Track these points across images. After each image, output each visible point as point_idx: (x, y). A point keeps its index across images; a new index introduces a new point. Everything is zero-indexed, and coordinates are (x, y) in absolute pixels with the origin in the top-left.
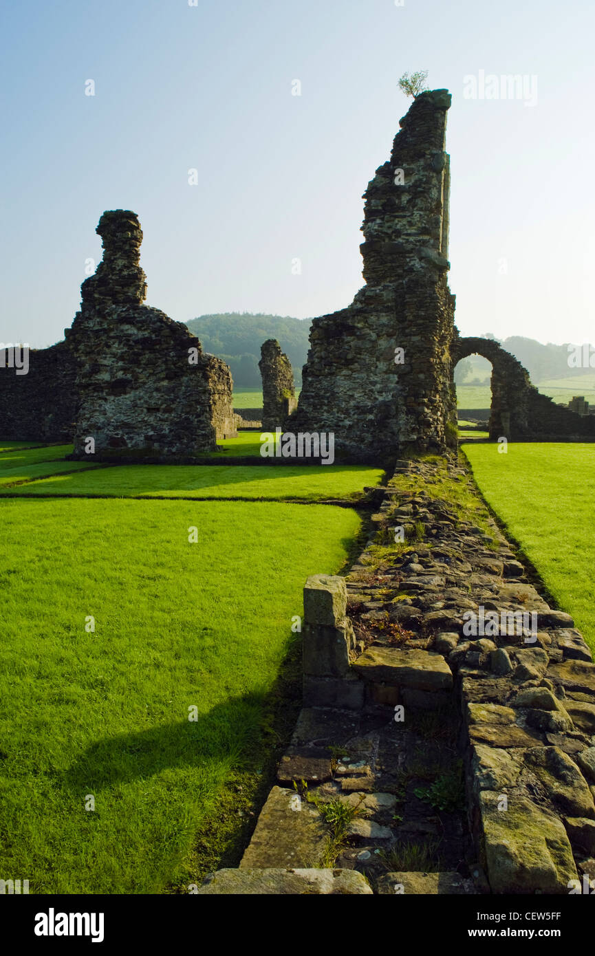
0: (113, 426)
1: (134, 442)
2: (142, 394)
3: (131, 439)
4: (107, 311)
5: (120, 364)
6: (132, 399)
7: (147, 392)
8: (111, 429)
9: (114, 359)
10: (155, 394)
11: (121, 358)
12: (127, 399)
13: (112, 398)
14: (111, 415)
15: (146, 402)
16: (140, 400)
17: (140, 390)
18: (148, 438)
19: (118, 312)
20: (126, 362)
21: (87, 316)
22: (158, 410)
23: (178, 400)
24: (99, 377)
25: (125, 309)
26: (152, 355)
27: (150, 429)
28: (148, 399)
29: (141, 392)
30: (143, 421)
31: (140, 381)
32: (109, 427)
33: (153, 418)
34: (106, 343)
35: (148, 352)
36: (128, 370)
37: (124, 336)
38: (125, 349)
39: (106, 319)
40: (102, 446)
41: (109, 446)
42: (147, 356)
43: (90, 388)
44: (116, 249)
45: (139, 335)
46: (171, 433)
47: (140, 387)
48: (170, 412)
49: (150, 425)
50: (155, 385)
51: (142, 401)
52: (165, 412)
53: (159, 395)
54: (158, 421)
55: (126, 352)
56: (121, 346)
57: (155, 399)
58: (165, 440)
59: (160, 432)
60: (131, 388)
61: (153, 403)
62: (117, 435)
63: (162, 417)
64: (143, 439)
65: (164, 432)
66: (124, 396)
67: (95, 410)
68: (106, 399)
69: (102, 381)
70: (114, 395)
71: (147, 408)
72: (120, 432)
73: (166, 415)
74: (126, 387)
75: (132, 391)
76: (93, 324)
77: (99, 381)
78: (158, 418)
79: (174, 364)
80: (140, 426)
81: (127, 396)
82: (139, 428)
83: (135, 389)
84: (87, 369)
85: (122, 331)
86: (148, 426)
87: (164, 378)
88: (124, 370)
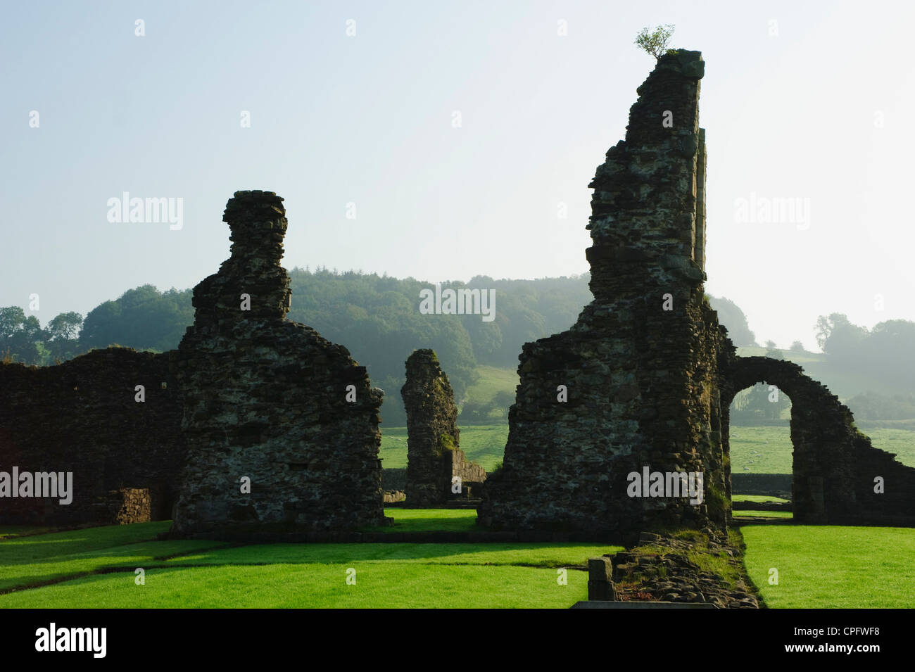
0: (238, 489)
1: (268, 511)
2: (282, 444)
3: (264, 508)
4: (234, 327)
5: (253, 401)
6: (268, 451)
7: (290, 441)
8: (236, 493)
9: (243, 395)
10: (302, 444)
11: (255, 393)
12: (261, 451)
13: (239, 449)
15: (289, 455)
16: (279, 452)
17: (281, 438)
18: (289, 507)
19: (253, 330)
20: (262, 399)
21: (206, 333)
22: (305, 466)
23: (335, 453)
24: (220, 419)
25: (261, 326)
26: (302, 390)
27: (293, 494)
28: (291, 451)
29: (281, 441)
30: (282, 483)
31: (282, 425)
32: (232, 491)
33: (297, 477)
34: (233, 372)
35: (296, 385)
36: (263, 410)
37: (259, 363)
38: (261, 381)
39: (233, 338)
40: (221, 519)
41: (231, 519)
42: (294, 390)
43: (206, 434)
44: (251, 243)
45: (281, 361)
46: (325, 500)
47: (282, 433)
48: (323, 470)
49: (293, 488)
50: (304, 431)
51: (283, 454)
52: (315, 469)
53: (309, 446)
54: (305, 483)
55: (262, 385)
56: (255, 376)
57: (302, 451)
58: (315, 509)
59: (307, 499)
60: (268, 435)
61: (298, 457)
62: (243, 502)
63: (310, 476)
64: (281, 508)
65: (313, 497)
66: (256, 446)
67: (212, 467)
68: (229, 451)
69: (224, 424)
70: (242, 445)
71: (289, 464)
72: (248, 498)
73: (317, 474)
74: (260, 434)
75: (269, 440)
76: (213, 345)
77: (221, 425)
78: (305, 479)
79: (331, 403)
80: (277, 489)
81: (261, 446)
82: (276, 492)
83: (273, 437)
84: (202, 407)
85: (257, 356)
86: (289, 490)
87: (317, 422)
88: (257, 409)
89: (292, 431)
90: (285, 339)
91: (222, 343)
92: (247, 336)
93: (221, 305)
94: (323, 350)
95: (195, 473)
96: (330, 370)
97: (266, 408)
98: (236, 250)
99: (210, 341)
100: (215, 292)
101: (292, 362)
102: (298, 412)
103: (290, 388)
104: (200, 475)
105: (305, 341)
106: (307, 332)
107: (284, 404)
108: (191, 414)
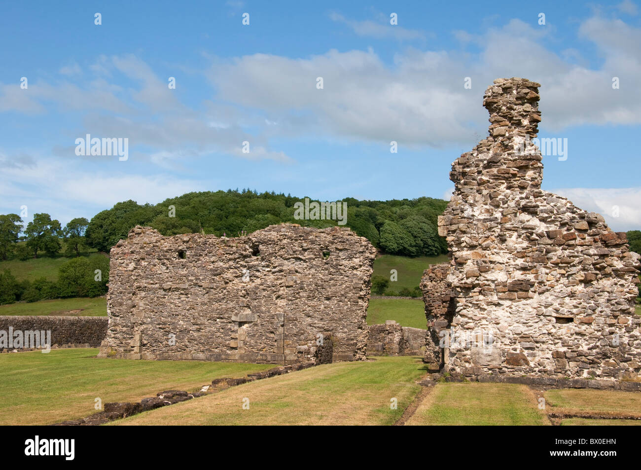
0: (510, 339)
1: (537, 359)
2: (549, 300)
3: (534, 355)
4: (500, 197)
5: (520, 262)
6: (536, 305)
7: (557, 297)
8: (507, 342)
9: (509, 256)
10: (567, 300)
11: (522, 255)
12: (529, 306)
13: (507, 303)
14: (506, 324)
15: (557, 311)
16: (546, 307)
17: (547, 294)
18: (557, 356)
19: (516, 199)
20: (528, 259)
21: (472, 202)
22: (570, 320)
23: (599, 309)
24: (489, 276)
25: (524, 196)
26: (567, 252)
27: (560, 345)
28: (558, 306)
29: (548, 297)
30: (549, 334)
31: (548, 283)
32: (503, 340)
33: (564, 330)
34: (499, 235)
35: (561, 248)
36: (530, 270)
37: (523, 228)
38: (525, 244)
39: (498, 206)
40: (495, 364)
41: (505, 364)
42: (559, 253)
43: (477, 289)
44: (512, 124)
45: (542, 228)
46: (594, 351)
47: (548, 290)
48: (589, 324)
49: (560, 339)
50: (569, 289)
51: (550, 309)
52: (582, 323)
53: (575, 302)
54: (572, 335)
55: (528, 248)
56: (520, 240)
57: (568, 307)
58: (584, 359)
59: (575, 349)
60: (535, 292)
61: (565, 312)
62: (515, 350)
63: (577, 329)
64: (550, 356)
65: (580, 348)
66: (524, 301)
67: (484, 318)
68: (498, 305)
69: (493, 281)
70: (511, 300)
71: (556, 318)
72: (518, 346)
73: (584, 327)
74: (527, 291)
75: (536, 296)
76: (479, 212)
77: (490, 282)
78: (572, 332)
79: (594, 264)
80: (544, 339)
81: (529, 301)
82: (543, 343)
83: (540, 294)
84: (470, 266)
85: (521, 222)
86: (557, 341)
87: (581, 281)
88: (524, 269)
89: (558, 288)
90: (545, 208)
91: (487, 211)
92: (512, 204)
93: (485, 178)
94: (582, 217)
95: (467, 323)
96: (589, 235)
97: (532, 268)
98: (499, 130)
99: (475, 209)
100: (477, 166)
101: (553, 228)
102: (563, 271)
103: (555, 251)
104: (472, 325)
105: (564, 209)
106: (564, 201)
107: (549, 265)
108: (461, 272)
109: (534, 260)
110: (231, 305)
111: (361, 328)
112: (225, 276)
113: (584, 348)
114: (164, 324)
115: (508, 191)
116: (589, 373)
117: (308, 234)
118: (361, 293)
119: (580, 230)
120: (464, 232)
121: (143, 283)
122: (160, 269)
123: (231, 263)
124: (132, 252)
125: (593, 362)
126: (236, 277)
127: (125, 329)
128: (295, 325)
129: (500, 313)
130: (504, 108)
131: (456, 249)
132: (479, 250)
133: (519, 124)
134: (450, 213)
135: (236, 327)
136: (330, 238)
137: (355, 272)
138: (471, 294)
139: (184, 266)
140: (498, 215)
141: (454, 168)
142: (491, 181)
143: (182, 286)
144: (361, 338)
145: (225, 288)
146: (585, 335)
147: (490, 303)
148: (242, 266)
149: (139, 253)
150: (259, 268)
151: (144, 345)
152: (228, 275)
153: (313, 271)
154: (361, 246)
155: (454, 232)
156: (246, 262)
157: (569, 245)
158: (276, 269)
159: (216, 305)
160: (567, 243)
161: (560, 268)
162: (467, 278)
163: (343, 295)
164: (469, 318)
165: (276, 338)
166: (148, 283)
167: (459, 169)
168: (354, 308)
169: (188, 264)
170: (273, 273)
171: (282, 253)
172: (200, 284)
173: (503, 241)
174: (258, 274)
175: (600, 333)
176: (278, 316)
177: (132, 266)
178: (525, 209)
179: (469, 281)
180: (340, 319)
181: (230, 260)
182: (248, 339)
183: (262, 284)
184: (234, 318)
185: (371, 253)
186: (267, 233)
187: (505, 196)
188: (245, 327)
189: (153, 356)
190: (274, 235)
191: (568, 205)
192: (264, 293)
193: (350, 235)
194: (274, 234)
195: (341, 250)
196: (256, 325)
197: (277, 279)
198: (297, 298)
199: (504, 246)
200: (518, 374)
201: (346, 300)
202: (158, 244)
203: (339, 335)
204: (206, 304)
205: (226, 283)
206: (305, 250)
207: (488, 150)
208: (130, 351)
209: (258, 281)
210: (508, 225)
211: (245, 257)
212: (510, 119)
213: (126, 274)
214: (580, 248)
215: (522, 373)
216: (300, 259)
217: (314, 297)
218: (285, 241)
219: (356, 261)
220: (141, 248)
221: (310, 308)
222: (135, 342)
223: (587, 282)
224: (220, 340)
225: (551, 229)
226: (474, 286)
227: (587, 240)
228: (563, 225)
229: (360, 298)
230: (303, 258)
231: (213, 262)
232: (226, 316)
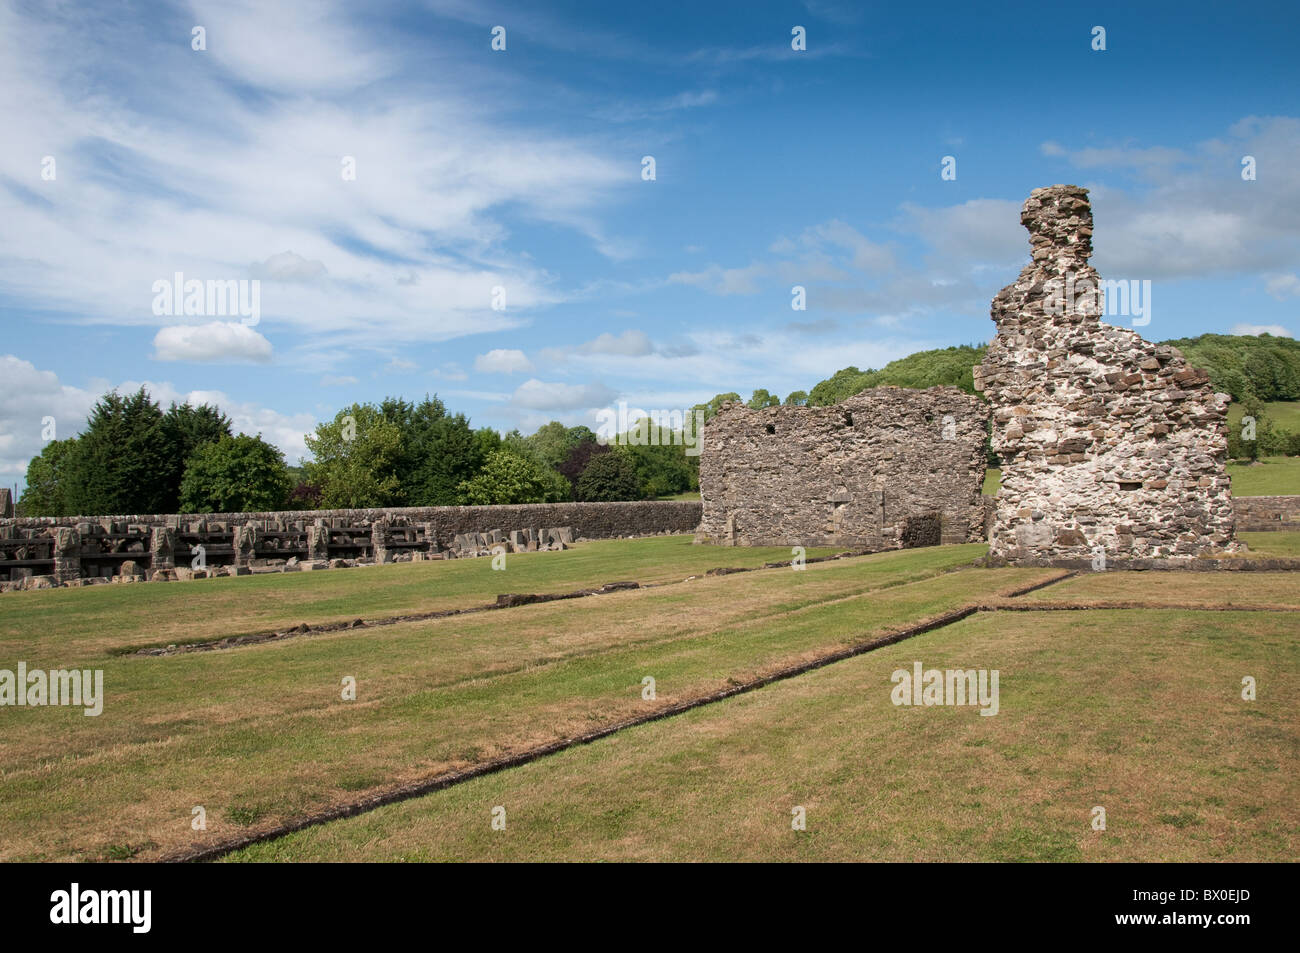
0: (1062, 512)
1: (1097, 536)
2: (1111, 461)
3: (1093, 532)
4: (1046, 336)
5: (1073, 416)
6: (1094, 469)
7: (1121, 458)
8: (1060, 516)
9: (1060, 409)
10: (1134, 460)
11: (1075, 407)
12: (1085, 471)
13: (1059, 468)
14: (1058, 495)
15: (1120, 475)
16: (1107, 471)
17: (1108, 455)
18: (1123, 531)
19: (1065, 338)
20: (1083, 412)
21: (1012, 345)
22: (1138, 485)
23: (1175, 469)
24: (1035, 436)
25: (1074, 332)
26: (1130, 400)
27: (1126, 517)
28: (1122, 469)
29: (1109, 458)
30: (1112, 504)
31: (1108, 440)
32: (1055, 514)
33: (1130, 498)
34: (1046, 385)
35: (1123, 394)
36: (1085, 425)
37: (1076, 373)
38: (1080, 393)
39: (1043, 348)
40: (1045, 544)
41: (1056, 544)
42: (1121, 401)
43: (1020, 454)
44: (1056, 243)
45: (1101, 370)
46: (1167, 522)
47: (1109, 450)
48: (1162, 489)
49: (1126, 510)
50: (1135, 446)
51: (1112, 473)
52: (1152, 488)
53: (1142, 463)
54: (1141, 504)
55: (1082, 397)
56: (1072, 388)
57: (1135, 468)
58: (1155, 533)
59: (1144, 522)
60: (1093, 452)
61: (1131, 476)
62: (1069, 526)
63: (1146, 497)
64: (1113, 532)
65: (1151, 520)
66: (1080, 465)
67: (1030, 489)
68: (1048, 471)
69: (1041, 443)
70: (1063, 464)
71: (1120, 484)
72: (1074, 521)
73: (1155, 494)
74: (1083, 452)
75: (1094, 458)
76: (1021, 358)
77: (1037, 444)
78: (1141, 500)
79: (1167, 413)
80: (1107, 511)
81: (1085, 465)
82: (1106, 515)
83: (1099, 454)
84: (1014, 425)
85: (1073, 366)
86: (1122, 513)
87: (1151, 436)
88: (1078, 424)
89: (1121, 446)
90: (1103, 345)
91: (1031, 355)
92: (1060, 344)
93: (1026, 314)
94: (1151, 353)
95: (1011, 496)
96: (1160, 376)
97: (1088, 423)
98: (1042, 252)
99: (1017, 353)
100: (1018, 300)
101: (1114, 370)
102: (1127, 425)
103: (1115, 399)
104: (1017, 498)
105: (1128, 345)
106: (1128, 335)
107: (1110, 417)
108: (1003, 433)
109: (1092, 413)
110: (826, 483)
111: (974, 504)
112: (818, 451)
113: (1156, 519)
114: (757, 507)
115: (1056, 328)
116: (1161, 551)
117: (907, 396)
118: (972, 463)
119: (1147, 370)
120: (1003, 384)
121: (733, 463)
122: (750, 447)
123: (824, 436)
124: (720, 431)
125: (1165, 537)
126: (831, 451)
127: (717, 514)
128: (898, 504)
129: (1050, 481)
130: (1044, 224)
131: (996, 406)
132: (1024, 405)
133: (1064, 242)
134: (988, 361)
135: (832, 509)
136: (932, 399)
137: (963, 438)
138: (1015, 460)
139: (773, 442)
140: (1044, 359)
141: (994, 307)
142: (1035, 317)
143: (772, 465)
144: (974, 516)
145: (818, 465)
146: (1157, 503)
147: (1038, 470)
148: (835, 438)
149: (727, 431)
150: (854, 440)
151: (739, 531)
152: (821, 450)
153: (915, 439)
154: (969, 406)
155: (991, 384)
156: (841, 434)
157: (1132, 391)
158: (872, 441)
159: (809, 485)
160: (1131, 387)
161: (1123, 420)
162: (1009, 441)
163: (950, 466)
164: (1015, 490)
165: (875, 519)
166: (738, 463)
167: (999, 305)
168: (964, 481)
169: (778, 440)
170: (870, 444)
171: (878, 420)
172: (791, 461)
173: (1051, 391)
174: (853, 447)
175: (1176, 500)
176: (877, 493)
177: (720, 445)
178: (1077, 349)
179: (1010, 444)
180: (949, 495)
181: (823, 432)
182: (844, 521)
183: (856, 459)
184: (829, 499)
185: (982, 414)
186: (860, 399)
187: (1051, 334)
188: (841, 507)
189: (747, 543)
190: (867, 401)
191: (1134, 339)
192: (860, 469)
193: (955, 394)
194: (868, 399)
195: (945, 413)
196: (852, 505)
197: (875, 451)
198: (898, 473)
199: (1052, 397)
200: (1071, 556)
201: (955, 472)
202: (747, 420)
203: (948, 513)
204: (798, 484)
205: (820, 459)
206: (904, 416)
207: (1030, 278)
208: (724, 537)
209: (853, 455)
210: (1056, 371)
211: (839, 428)
212: (1053, 237)
213: (715, 454)
214: (1148, 394)
215: (1078, 555)
216: (900, 427)
217: (917, 470)
218: (881, 407)
219: (964, 424)
220: (729, 425)
221: (913, 483)
222: (729, 528)
223: (1159, 436)
224: (816, 523)
225: (1112, 372)
226: (1019, 450)
227: (1157, 383)
228: (1127, 365)
229: (971, 468)
230: (903, 425)
231: (804, 436)
232: (821, 496)
